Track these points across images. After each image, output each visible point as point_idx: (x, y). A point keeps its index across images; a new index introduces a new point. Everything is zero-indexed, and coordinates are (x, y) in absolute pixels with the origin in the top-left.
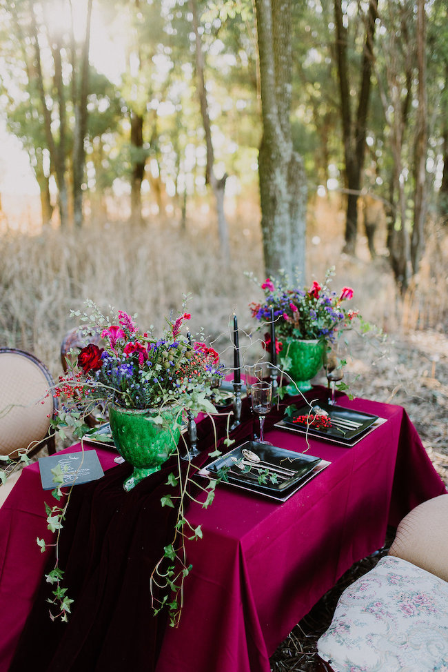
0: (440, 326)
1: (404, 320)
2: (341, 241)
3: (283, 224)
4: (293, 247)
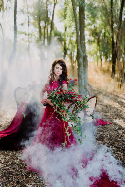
3: (82, 69)
4: (84, 74)
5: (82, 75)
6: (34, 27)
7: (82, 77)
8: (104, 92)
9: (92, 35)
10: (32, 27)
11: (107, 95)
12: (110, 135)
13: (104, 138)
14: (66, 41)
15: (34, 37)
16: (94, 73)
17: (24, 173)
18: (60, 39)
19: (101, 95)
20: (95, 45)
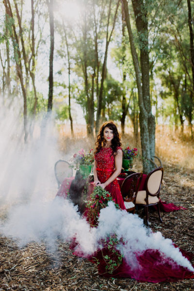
3: (146, 136)
4: (150, 142)
5: (147, 144)
6: (77, 76)
7: (146, 147)
8: (182, 169)
9: (165, 85)
10: (74, 76)
11: (186, 174)
12: (182, 223)
13: (174, 226)
14: (125, 94)
15: (76, 90)
16: (169, 142)
17: (70, 259)
18: (116, 92)
19: (178, 174)
20: (171, 100)
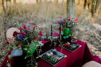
0: (98, 22)
1: (92, 21)
2: (83, 7)
3: (70, 4)
4: (72, 8)
